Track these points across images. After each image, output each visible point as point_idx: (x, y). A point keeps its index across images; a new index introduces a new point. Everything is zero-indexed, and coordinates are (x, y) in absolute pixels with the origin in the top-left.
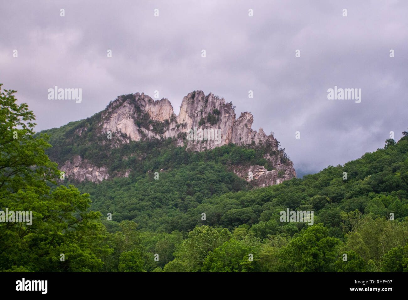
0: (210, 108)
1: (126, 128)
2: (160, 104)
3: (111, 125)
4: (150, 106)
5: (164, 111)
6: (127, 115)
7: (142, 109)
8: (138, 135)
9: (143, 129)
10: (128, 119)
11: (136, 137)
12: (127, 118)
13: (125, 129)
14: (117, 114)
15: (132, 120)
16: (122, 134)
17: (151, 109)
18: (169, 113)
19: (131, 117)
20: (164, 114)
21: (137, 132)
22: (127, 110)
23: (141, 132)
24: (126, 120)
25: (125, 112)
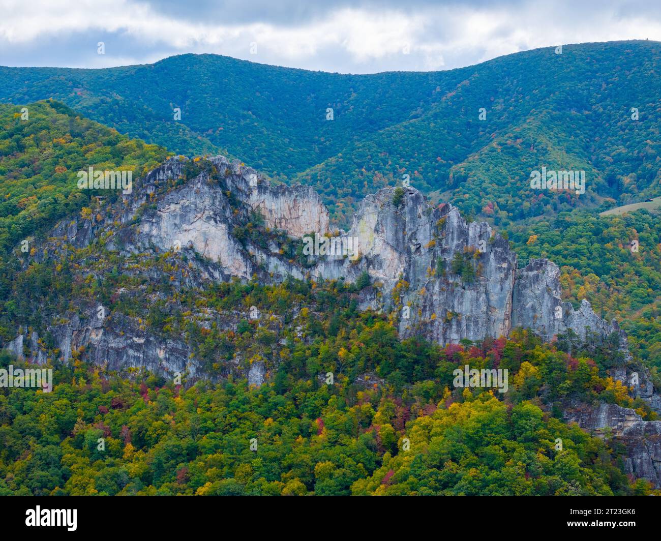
0: (455, 242)
1: (206, 242)
2: (293, 197)
3: (163, 230)
4: (263, 197)
5: (305, 214)
6: (207, 212)
7: (241, 198)
8: (243, 264)
9: (251, 249)
10: (212, 222)
11: (237, 266)
12: (209, 218)
13: (203, 244)
14: (179, 206)
15: (223, 226)
16: (197, 254)
17: (267, 202)
18: (317, 219)
19: (218, 218)
20: (302, 221)
21: (239, 257)
22: (208, 202)
23: (247, 256)
24: (206, 225)
25: (200, 206)
